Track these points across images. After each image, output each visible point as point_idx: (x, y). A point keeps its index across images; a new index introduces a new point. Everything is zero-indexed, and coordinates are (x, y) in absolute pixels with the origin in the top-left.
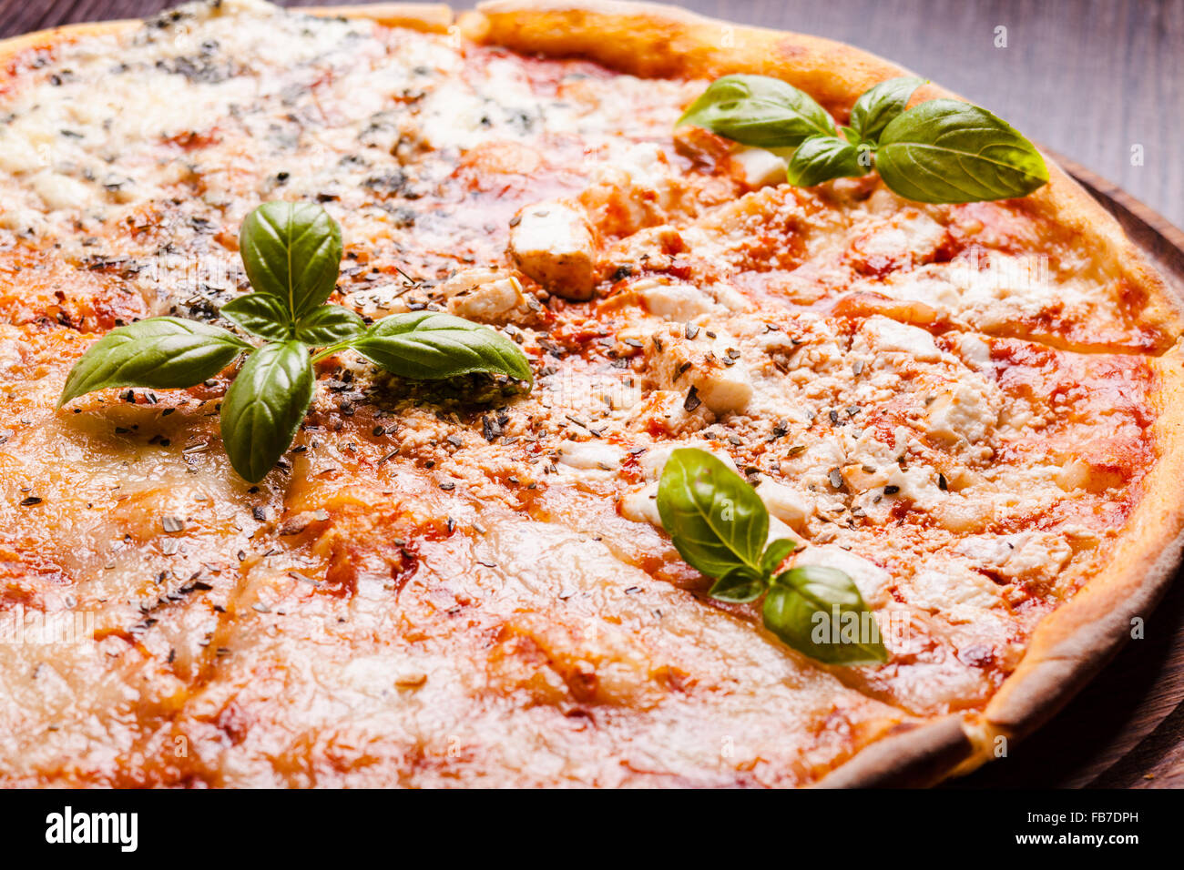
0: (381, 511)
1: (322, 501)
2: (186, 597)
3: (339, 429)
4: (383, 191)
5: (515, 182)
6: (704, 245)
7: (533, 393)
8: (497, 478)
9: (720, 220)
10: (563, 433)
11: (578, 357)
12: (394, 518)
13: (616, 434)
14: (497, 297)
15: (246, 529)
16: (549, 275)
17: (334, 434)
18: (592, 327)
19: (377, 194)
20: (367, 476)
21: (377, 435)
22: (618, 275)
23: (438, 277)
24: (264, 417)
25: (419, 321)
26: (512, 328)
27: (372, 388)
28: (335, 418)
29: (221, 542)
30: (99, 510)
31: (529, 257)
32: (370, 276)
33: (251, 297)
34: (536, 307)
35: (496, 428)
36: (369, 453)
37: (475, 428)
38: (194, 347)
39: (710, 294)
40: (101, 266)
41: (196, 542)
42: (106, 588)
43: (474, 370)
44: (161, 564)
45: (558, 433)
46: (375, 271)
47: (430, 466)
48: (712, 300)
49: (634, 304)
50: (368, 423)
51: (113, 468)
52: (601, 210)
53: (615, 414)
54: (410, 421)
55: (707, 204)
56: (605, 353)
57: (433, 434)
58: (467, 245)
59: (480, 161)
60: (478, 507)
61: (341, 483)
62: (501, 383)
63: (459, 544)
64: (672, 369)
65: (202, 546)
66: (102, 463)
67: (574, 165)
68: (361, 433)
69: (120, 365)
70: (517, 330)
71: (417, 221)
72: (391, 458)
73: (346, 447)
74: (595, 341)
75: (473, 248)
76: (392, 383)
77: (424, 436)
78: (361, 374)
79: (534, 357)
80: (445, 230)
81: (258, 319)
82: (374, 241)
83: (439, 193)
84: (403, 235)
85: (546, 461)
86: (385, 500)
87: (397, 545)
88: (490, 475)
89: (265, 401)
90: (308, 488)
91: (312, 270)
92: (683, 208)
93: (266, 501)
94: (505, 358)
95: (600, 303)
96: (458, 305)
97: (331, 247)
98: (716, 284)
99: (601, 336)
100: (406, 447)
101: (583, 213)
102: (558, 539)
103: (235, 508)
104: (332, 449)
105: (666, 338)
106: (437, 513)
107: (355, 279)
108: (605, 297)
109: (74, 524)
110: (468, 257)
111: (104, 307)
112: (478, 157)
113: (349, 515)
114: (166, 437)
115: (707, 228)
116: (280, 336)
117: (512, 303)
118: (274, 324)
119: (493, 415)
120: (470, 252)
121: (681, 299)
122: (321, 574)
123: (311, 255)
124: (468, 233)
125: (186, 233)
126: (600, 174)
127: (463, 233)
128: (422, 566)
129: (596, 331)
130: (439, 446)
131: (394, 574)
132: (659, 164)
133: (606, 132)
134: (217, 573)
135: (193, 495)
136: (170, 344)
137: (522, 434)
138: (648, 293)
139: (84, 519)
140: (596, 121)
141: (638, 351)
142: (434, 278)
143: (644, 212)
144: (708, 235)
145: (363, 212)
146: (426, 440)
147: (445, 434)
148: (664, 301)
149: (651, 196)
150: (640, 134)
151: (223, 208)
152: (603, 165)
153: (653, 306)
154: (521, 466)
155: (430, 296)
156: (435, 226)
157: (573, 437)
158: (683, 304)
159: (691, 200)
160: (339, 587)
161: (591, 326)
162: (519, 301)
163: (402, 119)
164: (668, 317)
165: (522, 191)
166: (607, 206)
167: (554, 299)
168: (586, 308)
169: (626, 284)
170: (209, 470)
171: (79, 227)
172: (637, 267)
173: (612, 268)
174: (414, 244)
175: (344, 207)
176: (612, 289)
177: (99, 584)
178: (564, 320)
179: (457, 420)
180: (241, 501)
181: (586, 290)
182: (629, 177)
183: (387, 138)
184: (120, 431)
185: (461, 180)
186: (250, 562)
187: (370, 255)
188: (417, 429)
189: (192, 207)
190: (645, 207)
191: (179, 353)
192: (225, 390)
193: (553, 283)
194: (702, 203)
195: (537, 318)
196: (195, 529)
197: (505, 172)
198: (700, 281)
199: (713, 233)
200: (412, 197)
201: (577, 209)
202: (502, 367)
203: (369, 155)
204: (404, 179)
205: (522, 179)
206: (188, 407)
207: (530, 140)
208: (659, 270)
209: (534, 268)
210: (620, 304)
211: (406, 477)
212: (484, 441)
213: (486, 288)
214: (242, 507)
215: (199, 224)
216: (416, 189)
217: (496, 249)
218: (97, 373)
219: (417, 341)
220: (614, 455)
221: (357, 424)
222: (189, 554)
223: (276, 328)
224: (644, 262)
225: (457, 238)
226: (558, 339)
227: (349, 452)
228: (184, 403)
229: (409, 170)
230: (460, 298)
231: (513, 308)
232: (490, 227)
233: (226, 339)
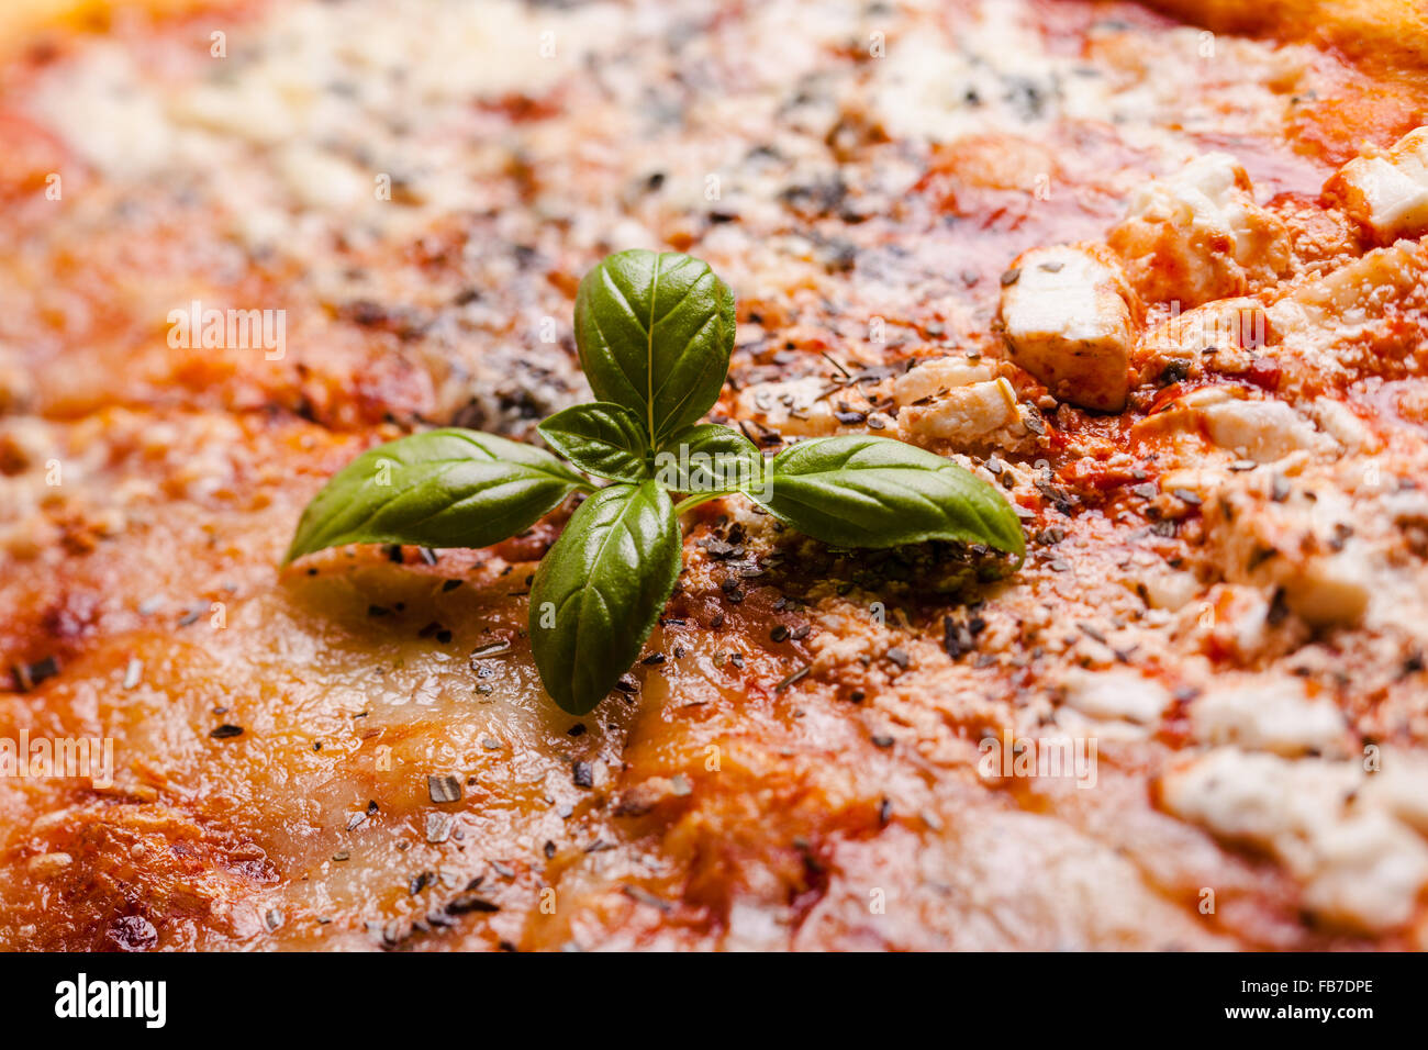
0: (774, 788)
1: (683, 760)
2: (456, 921)
3: (717, 626)
4: (809, 207)
5: (1014, 203)
6: (1303, 330)
7: (1025, 573)
8: (963, 731)
9: (1328, 291)
10: (1070, 655)
11: (1098, 514)
12: (795, 800)
13: (1154, 660)
14: (976, 408)
15: (560, 800)
16: (1059, 372)
17: (710, 636)
18: (1121, 464)
19: (799, 214)
20: (760, 716)
21: (776, 641)
22: (1168, 375)
23: (887, 365)
24: (597, 614)
25: (852, 452)
26: (997, 461)
27: (773, 557)
28: (714, 606)
29: (520, 822)
30: (331, 754)
31: (1030, 341)
32: (783, 356)
33: (588, 408)
34: (1036, 427)
35: (965, 637)
36: (763, 671)
37: (933, 634)
38: (495, 483)
39: (1309, 416)
40: (368, 319)
41: (480, 821)
42: (332, 895)
43: (934, 535)
44: (419, 856)
45: (1061, 654)
46: (790, 347)
47: (858, 699)
48: (1311, 425)
49: (1190, 430)
50: (764, 619)
51: (359, 679)
52: (1144, 261)
53: (1155, 616)
54: (831, 620)
55: (1308, 257)
56: (1141, 510)
57: (866, 645)
58: (934, 306)
59: (960, 166)
60: (930, 780)
61: (715, 726)
62: (976, 555)
63: (896, 847)
64: (1246, 552)
65: (489, 829)
66: (345, 667)
67: (1104, 177)
68: (754, 637)
69: (378, 506)
70: (1006, 467)
71: (859, 262)
72: (797, 683)
73: (726, 660)
74: (1126, 489)
75: (944, 313)
76: (805, 549)
77: (849, 648)
78: (758, 532)
79: (1029, 513)
80: (899, 277)
81: (596, 445)
82: (791, 293)
83: (894, 215)
84: (837, 288)
85: (1041, 705)
86: (782, 767)
87: (798, 848)
88: (950, 722)
89: (599, 588)
90: (664, 732)
91: (684, 370)
92: (1270, 261)
93: (595, 749)
94: (985, 517)
95: (1138, 421)
96: (914, 419)
97: (715, 332)
98: (1319, 399)
99: (1136, 480)
100: (821, 665)
101: (1116, 270)
102: (1055, 847)
103: (546, 760)
104: (705, 663)
105: (1240, 500)
106: (867, 789)
107: (761, 359)
108: (1145, 412)
109: (291, 778)
110: (934, 328)
111: (368, 390)
112: (957, 159)
113: (725, 791)
114: (445, 627)
115: (1307, 301)
116: (630, 473)
117: (1000, 421)
118: (623, 453)
119: (961, 616)
120: (939, 318)
121: (1264, 424)
122: (674, 890)
123: (685, 345)
124: (936, 285)
125: (503, 268)
126: (1145, 201)
127: (928, 285)
128: (836, 887)
129: (1128, 472)
130: (874, 666)
131: (790, 896)
132: (1236, 190)
133: (1155, 123)
134: (509, 880)
135: (481, 737)
136: (459, 475)
137: (1005, 649)
138: (1213, 410)
139: (306, 768)
140: (1139, 101)
141: (1193, 511)
142: (880, 362)
143: (1210, 270)
144: (1309, 313)
145: (776, 243)
146: (853, 656)
147: (884, 645)
148: (1237, 425)
149: (1223, 245)
150: (1208, 127)
151: (563, 225)
152: (1149, 188)
153: (1220, 433)
154: (1001, 711)
155: (872, 400)
156: (883, 268)
157: (1086, 663)
158: (1266, 432)
159: (1284, 250)
160: (701, 915)
161: (1121, 462)
162: (1011, 417)
163: (845, 89)
164: (1242, 450)
165: (1023, 218)
166: (1153, 255)
167: (1065, 409)
168: (1114, 425)
169: (1178, 393)
170: (512, 690)
171: (341, 245)
172: (1197, 366)
173: (1157, 364)
174: (852, 301)
175: (748, 232)
176: (1157, 399)
177: (320, 887)
178: (1080, 448)
179: (905, 623)
180: (556, 750)
181: (1115, 397)
182: (1189, 212)
183: (819, 118)
184: (376, 612)
185: (930, 196)
186: (565, 858)
187: (784, 320)
188: (840, 634)
189: (515, 223)
190: (1213, 261)
191: (471, 491)
192: (546, 547)
193: (1065, 383)
194: (1299, 253)
195: (1037, 444)
196: (479, 798)
197: (997, 187)
198: (1294, 395)
199: (1318, 310)
200: (854, 219)
201: (1106, 263)
202: (978, 532)
203: (791, 144)
204: (842, 190)
205: (1023, 199)
206: (483, 575)
207: (1038, 130)
208: (1231, 374)
209: (1037, 359)
210: (1168, 427)
211: (822, 720)
212: (944, 658)
213: (960, 393)
214: (556, 763)
215: (524, 254)
216: (861, 206)
217: (978, 317)
218: (343, 517)
219: (846, 485)
220: (1149, 699)
221: (746, 618)
222: (468, 842)
223: (625, 460)
224: (1207, 358)
225: (919, 293)
226: (1070, 481)
227: (732, 669)
228: (479, 567)
229: (852, 174)
230: (919, 409)
231: (1001, 428)
232: (971, 276)
233: (548, 470)
